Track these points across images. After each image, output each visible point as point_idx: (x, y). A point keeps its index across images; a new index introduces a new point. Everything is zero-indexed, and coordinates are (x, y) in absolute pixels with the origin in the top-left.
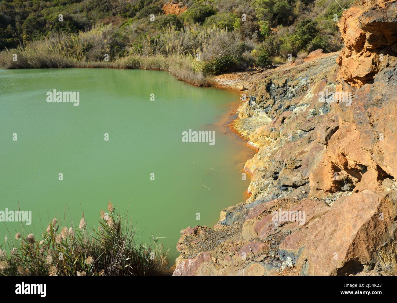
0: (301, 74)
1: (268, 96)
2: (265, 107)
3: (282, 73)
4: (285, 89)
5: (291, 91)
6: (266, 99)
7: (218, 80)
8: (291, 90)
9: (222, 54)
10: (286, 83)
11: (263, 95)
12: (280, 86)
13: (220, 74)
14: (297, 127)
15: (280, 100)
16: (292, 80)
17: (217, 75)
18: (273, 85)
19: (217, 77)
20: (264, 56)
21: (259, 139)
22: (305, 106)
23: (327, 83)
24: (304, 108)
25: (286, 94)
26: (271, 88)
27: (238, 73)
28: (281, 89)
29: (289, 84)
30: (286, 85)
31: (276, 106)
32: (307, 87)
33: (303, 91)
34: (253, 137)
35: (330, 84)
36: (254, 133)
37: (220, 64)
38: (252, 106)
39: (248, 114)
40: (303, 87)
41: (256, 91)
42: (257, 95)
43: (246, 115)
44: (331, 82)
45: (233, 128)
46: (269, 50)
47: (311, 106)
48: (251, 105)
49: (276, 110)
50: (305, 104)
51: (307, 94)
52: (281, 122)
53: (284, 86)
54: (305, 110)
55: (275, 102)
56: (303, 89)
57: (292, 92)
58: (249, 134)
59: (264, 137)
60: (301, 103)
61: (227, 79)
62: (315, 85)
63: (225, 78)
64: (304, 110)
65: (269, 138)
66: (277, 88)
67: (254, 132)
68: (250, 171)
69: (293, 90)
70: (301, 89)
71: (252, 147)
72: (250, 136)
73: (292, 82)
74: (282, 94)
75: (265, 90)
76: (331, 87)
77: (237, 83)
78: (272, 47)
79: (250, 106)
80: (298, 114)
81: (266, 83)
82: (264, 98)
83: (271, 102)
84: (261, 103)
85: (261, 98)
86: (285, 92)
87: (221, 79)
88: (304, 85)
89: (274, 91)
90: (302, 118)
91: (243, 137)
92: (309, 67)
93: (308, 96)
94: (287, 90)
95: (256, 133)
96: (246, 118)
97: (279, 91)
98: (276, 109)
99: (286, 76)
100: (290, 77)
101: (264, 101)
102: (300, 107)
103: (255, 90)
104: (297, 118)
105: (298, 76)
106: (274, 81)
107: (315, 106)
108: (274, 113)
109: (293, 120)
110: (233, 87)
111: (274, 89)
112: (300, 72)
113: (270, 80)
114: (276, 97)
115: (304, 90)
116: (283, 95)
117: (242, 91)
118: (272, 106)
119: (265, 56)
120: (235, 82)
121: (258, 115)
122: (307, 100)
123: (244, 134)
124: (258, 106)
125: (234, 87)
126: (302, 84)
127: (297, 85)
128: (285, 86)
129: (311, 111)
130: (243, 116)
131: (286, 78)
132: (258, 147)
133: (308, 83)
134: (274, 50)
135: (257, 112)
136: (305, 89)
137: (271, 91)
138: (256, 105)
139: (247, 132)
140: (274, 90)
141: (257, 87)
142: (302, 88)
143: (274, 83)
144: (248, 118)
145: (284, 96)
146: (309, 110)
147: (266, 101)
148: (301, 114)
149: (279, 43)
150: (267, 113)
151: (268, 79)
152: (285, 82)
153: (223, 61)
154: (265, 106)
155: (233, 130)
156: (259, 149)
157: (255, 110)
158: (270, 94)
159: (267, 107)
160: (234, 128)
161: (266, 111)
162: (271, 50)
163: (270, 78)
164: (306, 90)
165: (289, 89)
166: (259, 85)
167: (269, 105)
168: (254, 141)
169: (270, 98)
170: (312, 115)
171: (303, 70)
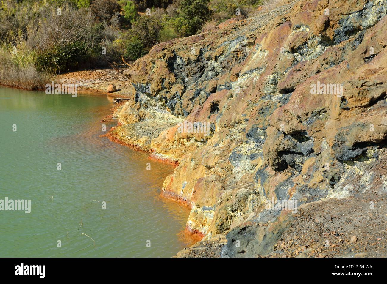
0: (224, 39)
1: (173, 79)
2: (168, 98)
3: (190, 41)
4: (200, 64)
5: (211, 68)
6: (170, 83)
7: (65, 80)
8: (211, 65)
9: (66, 39)
10: (202, 55)
11: (163, 77)
12: (192, 61)
13: (66, 72)
14: (251, 107)
15: (195, 84)
16: (210, 50)
17: (61, 73)
18: (179, 61)
19: (60, 76)
20: (136, 46)
21: (171, 147)
22: (255, 73)
23: (291, 28)
24: (256, 76)
25: (203, 73)
26: (175, 65)
27: (97, 70)
28: (194, 65)
29: (206, 55)
30: (202, 59)
31: (190, 93)
32: (243, 53)
33: (236, 61)
34: (159, 145)
35: (298, 27)
36: (159, 140)
37: (66, 55)
38: (142, 103)
39: (136, 116)
40: (236, 53)
41: (148, 75)
42: (151, 79)
43: (134, 118)
44: (298, 24)
45: (114, 139)
46: (143, 37)
47: (267, 70)
48: (140, 101)
49: (191, 99)
50: (255, 70)
51: (255, 53)
52: (210, 110)
53: (197, 61)
54: (258, 78)
55: (185, 88)
56: (237, 56)
57: (214, 68)
58: (149, 143)
59: (181, 140)
60: (246, 69)
61: (80, 79)
62: (267, 37)
63: (77, 77)
64: (255, 79)
65: (192, 141)
66: (187, 65)
67: (159, 138)
68: (177, 195)
69: (216, 64)
70: (234, 57)
71: (163, 161)
72: (151, 145)
73: (211, 52)
74: (196, 74)
75: (167, 69)
76: (301, 31)
77: (98, 83)
78: (147, 33)
79: (138, 104)
80: (245, 88)
81: (167, 58)
82: (165, 83)
83: (179, 87)
84: (160, 93)
85: (161, 83)
86: (201, 70)
87: (69, 78)
88: (238, 50)
89: (181, 70)
90: (256, 92)
91: (139, 149)
92: (235, 28)
93: (258, 56)
94: (204, 67)
95: (163, 138)
96: (134, 123)
97: (190, 69)
98: (191, 97)
99: (200, 43)
100: (207, 45)
101: (166, 88)
102: (247, 75)
103: (146, 73)
104: (245, 94)
105: (220, 42)
106: (180, 54)
107: (276, 68)
108: (188, 105)
109: (237, 99)
110: (93, 88)
111: (181, 66)
112: (221, 37)
113: (173, 52)
114: (186, 80)
115: (239, 58)
116: (198, 75)
117: (111, 93)
118: (182, 95)
119: (138, 44)
120: (96, 82)
121: (154, 117)
122: (258, 63)
123: (140, 143)
124: (153, 102)
125: (96, 88)
126: (233, 49)
127: (222, 54)
128: (200, 60)
129: (270, 77)
130: (128, 121)
131: (201, 47)
132: (174, 159)
133: (245, 46)
134: (150, 38)
135: (151, 111)
136: (240, 55)
137: (176, 71)
138: (148, 101)
139: (145, 139)
140: (181, 68)
141: (148, 68)
142: (235, 55)
143: (181, 56)
144: (138, 122)
145: (201, 76)
146: (265, 78)
147: (170, 88)
148: (251, 85)
149: (156, 27)
150: (173, 109)
151: (169, 51)
152: (200, 53)
153: (69, 49)
154: (168, 96)
155: (116, 141)
156: (176, 162)
157: (149, 109)
158: (176, 76)
159: (173, 98)
160: (118, 137)
161: (171, 105)
162: (145, 38)
163: (172, 48)
164: (242, 57)
165: (207, 64)
166: (152, 65)
167: (176, 93)
168: (163, 152)
169: (176, 82)
170: (271, 84)
171: (227, 33)
